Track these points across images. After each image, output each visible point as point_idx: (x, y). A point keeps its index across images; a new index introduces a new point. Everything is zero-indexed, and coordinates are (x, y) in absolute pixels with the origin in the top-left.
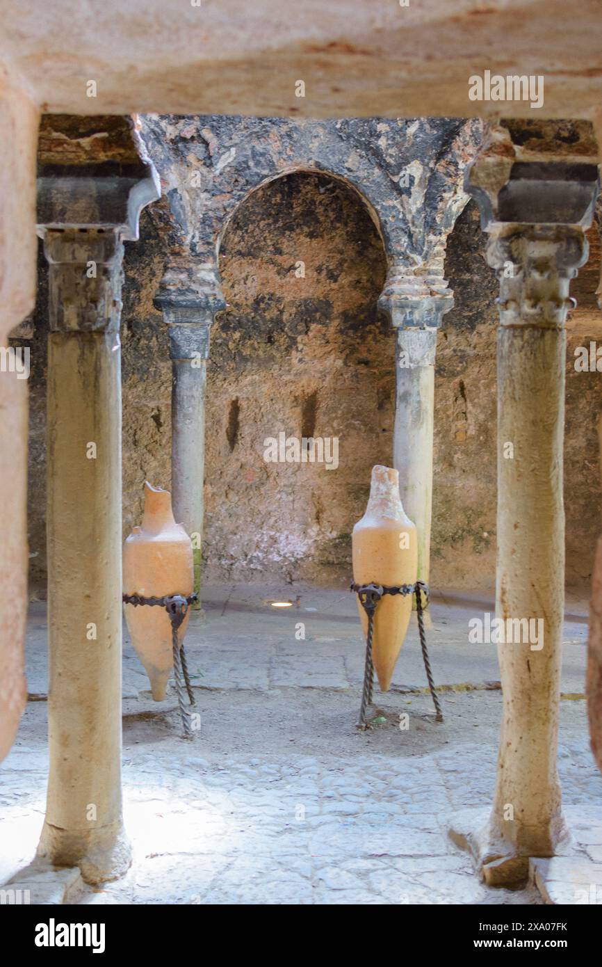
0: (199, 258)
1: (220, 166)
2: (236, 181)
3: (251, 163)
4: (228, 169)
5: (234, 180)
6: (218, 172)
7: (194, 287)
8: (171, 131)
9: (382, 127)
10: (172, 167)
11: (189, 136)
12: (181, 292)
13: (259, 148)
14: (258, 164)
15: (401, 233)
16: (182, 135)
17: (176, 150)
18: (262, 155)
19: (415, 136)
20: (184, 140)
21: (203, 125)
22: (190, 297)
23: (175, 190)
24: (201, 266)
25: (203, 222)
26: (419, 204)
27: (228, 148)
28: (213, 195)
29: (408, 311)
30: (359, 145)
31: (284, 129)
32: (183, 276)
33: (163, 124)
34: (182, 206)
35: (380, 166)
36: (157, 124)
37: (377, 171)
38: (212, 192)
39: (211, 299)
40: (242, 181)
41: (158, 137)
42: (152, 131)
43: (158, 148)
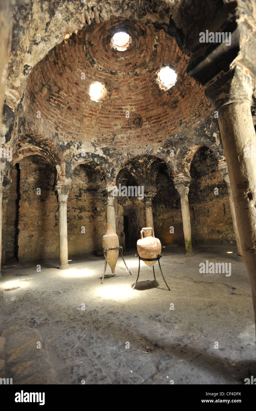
0: (178, 173)
1: (177, 153)
3: (183, 150)
7: (178, 180)
9: (205, 129)
10: (168, 157)
11: (170, 150)
12: (177, 182)
13: (184, 146)
14: (184, 149)
15: (217, 152)
18: (185, 147)
19: (212, 127)
21: (172, 146)
22: (178, 182)
23: (170, 161)
24: (179, 175)
25: (177, 166)
26: (219, 143)
27: (178, 149)
29: (224, 171)
30: (203, 136)
31: (187, 140)
32: (176, 178)
33: (164, 149)
34: (172, 164)
35: (208, 138)
36: (163, 150)
37: (208, 140)
38: (177, 159)
39: (182, 181)
40: (182, 154)
41: (163, 152)
42: (162, 151)
43: (164, 154)
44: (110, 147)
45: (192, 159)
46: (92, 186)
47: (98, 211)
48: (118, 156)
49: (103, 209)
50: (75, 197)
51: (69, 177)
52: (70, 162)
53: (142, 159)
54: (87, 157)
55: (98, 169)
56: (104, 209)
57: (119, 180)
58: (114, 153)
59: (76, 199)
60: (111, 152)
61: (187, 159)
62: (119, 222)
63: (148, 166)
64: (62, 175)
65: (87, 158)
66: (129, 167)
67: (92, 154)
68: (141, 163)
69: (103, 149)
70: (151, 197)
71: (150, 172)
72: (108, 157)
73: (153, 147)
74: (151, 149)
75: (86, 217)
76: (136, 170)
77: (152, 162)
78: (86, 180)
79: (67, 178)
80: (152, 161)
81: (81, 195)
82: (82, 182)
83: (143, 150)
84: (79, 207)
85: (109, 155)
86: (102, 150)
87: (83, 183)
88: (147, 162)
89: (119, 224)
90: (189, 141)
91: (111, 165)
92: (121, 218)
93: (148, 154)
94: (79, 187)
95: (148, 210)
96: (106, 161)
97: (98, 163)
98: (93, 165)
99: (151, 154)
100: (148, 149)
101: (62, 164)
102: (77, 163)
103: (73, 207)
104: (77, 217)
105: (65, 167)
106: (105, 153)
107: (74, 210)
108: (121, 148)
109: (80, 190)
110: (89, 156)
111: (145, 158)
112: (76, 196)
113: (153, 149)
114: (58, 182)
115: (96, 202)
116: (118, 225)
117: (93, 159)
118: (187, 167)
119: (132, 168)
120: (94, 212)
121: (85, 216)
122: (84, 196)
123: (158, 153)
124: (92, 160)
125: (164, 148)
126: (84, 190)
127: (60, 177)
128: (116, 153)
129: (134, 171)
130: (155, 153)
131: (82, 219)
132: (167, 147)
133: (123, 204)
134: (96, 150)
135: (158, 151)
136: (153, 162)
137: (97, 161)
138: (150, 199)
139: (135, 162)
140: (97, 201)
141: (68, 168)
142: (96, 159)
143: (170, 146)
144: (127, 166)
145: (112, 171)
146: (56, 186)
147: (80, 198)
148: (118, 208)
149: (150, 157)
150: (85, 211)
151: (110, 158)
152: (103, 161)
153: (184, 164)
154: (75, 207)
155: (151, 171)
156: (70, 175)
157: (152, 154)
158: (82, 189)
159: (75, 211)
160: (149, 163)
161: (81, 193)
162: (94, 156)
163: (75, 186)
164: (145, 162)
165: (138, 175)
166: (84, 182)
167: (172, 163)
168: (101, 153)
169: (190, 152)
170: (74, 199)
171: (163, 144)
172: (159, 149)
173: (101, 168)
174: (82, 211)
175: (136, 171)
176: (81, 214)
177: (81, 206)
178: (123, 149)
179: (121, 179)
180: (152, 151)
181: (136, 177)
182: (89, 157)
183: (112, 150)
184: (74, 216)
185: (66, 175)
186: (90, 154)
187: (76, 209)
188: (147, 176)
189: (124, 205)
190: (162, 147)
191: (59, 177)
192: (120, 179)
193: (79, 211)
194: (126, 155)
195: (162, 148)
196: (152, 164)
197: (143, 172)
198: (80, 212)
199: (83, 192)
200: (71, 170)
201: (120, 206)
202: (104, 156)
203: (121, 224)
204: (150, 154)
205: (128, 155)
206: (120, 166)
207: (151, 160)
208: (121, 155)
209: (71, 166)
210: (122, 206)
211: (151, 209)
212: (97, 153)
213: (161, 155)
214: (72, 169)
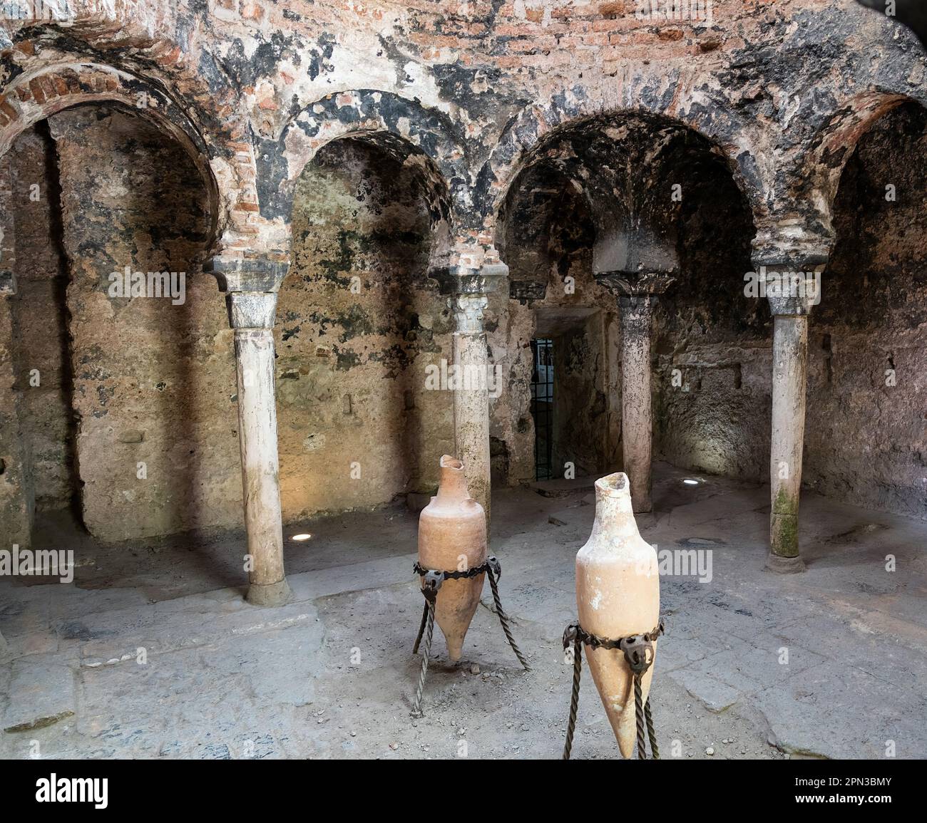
0: (777, 215)
1: (787, 118)
2: (804, 130)
3: (815, 108)
4: (796, 119)
5: (801, 129)
6: (786, 126)
7: (777, 244)
8: (735, 96)
10: (742, 131)
11: (752, 96)
12: (767, 251)
13: (821, 89)
14: (821, 106)
16: (746, 97)
17: (746, 114)
18: (824, 95)
20: (749, 101)
21: (767, 81)
22: (774, 254)
23: (747, 153)
24: (781, 223)
25: (777, 179)
27: (792, 99)
28: (785, 150)
31: (844, 59)
32: (767, 236)
33: (726, 92)
34: (756, 167)
36: (720, 93)
38: (786, 147)
40: (808, 128)
41: (722, 105)
42: (715, 101)
43: (724, 116)
44: (471, 63)
45: (851, 150)
46: (396, 220)
47: (422, 329)
48: (511, 108)
49: (444, 319)
50: (320, 268)
51: (277, 212)
52: (276, 140)
53: (619, 126)
54: (362, 115)
55: (415, 167)
56: (449, 322)
57: (521, 194)
58: (490, 92)
59: (328, 277)
60: (476, 89)
61: (827, 150)
62: (513, 374)
63: (649, 156)
64: (243, 206)
65: (364, 120)
66: (563, 156)
67: (386, 96)
68: (617, 143)
69: (436, 70)
70: (651, 295)
71: (653, 186)
72: (464, 114)
73: (678, 74)
74: (665, 86)
75: (371, 356)
76: (593, 172)
77: (667, 140)
78: (369, 192)
79: (269, 218)
80: (669, 136)
81: (350, 262)
82: (350, 202)
83: (629, 84)
84: (342, 314)
85: (465, 100)
86: (432, 80)
87: (357, 204)
88: (645, 137)
89: (512, 382)
90: (849, 66)
91: (474, 150)
92: (523, 358)
93: (649, 108)
94: (337, 223)
95: (635, 349)
96: (453, 133)
97: (416, 140)
98: (394, 146)
99: (663, 109)
100: (652, 85)
101: (240, 154)
102: (315, 144)
103: (314, 315)
104: (334, 358)
105: (254, 166)
106: (446, 92)
107: (318, 327)
108: (525, 72)
109: (344, 236)
110: (370, 106)
111: (634, 123)
112: (324, 263)
113: (674, 84)
114: (227, 236)
115: (416, 292)
116: (510, 389)
117: (392, 125)
118: (824, 188)
119: (572, 163)
120: (404, 334)
121: (366, 354)
122: (364, 266)
123: (698, 108)
124: (385, 127)
125: (724, 85)
126: (364, 240)
127: (236, 214)
128: (499, 96)
129: (584, 174)
130: (682, 106)
131: (355, 365)
132: (743, 79)
133: (532, 300)
134: (404, 78)
135: (699, 97)
136: (673, 140)
137: (412, 133)
138: (647, 302)
139: (591, 138)
140: (419, 288)
141: (269, 171)
142: (403, 125)
143: (756, 77)
144: (552, 153)
145: (478, 182)
146: (216, 258)
147: (342, 274)
148: (513, 314)
149: (658, 122)
150: (369, 330)
151: (473, 116)
152: (436, 131)
153: (813, 172)
154: (324, 311)
155: (659, 181)
156: (280, 206)
157: (666, 112)
158: (353, 235)
159: (321, 333)
160: (652, 142)
161: (347, 253)
162: (394, 106)
163: (322, 222)
164: (633, 140)
165: (599, 191)
166: (363, 203)
167: (758, 163)
168: (426, 91)
169: (848, 120)
170: (318, 279)
171: (727, 65)
172: (705, 87)
173: (430, 164)
174: (354, 331)
175: (591, 177)
176: (349, 342)
177: (351, 309)
178: (533, 77)
179: (529, 189)
180: (669, 95)
181: (591, 201)
182: (370, 115)
183: (481, 80)
184: (320, 350)
185: (262, 205)
186: (377, 98)
187: (327, 320)
188: (641, 201)
189: (536, 302)
190: (721, 77)
191: (228, 213)
192: (522, 188)
193: (340, 330)
194: (547, 106)
195: (716, 85)
196: (666, 150)
197: (621, 183)
198: (345, 335)
199: (355, 245)
200: (287, 182)
201: (522, 309)
202: (445, 107)
203: (521, 381)
204: (657, 111)
205: (554, 105)
206: (516, 157)
207: (662, 133)
208: (523, 103)
209: (284, 162)
210: (530, 307)
211: (646, 348)
212: (408, 93)
213: (709, 120)
214: (290, 177)
